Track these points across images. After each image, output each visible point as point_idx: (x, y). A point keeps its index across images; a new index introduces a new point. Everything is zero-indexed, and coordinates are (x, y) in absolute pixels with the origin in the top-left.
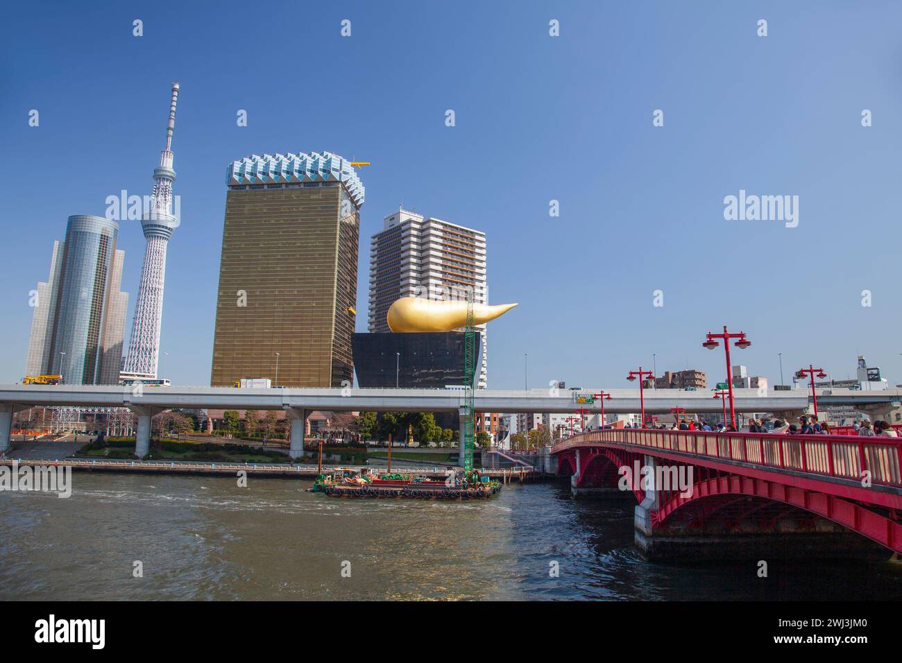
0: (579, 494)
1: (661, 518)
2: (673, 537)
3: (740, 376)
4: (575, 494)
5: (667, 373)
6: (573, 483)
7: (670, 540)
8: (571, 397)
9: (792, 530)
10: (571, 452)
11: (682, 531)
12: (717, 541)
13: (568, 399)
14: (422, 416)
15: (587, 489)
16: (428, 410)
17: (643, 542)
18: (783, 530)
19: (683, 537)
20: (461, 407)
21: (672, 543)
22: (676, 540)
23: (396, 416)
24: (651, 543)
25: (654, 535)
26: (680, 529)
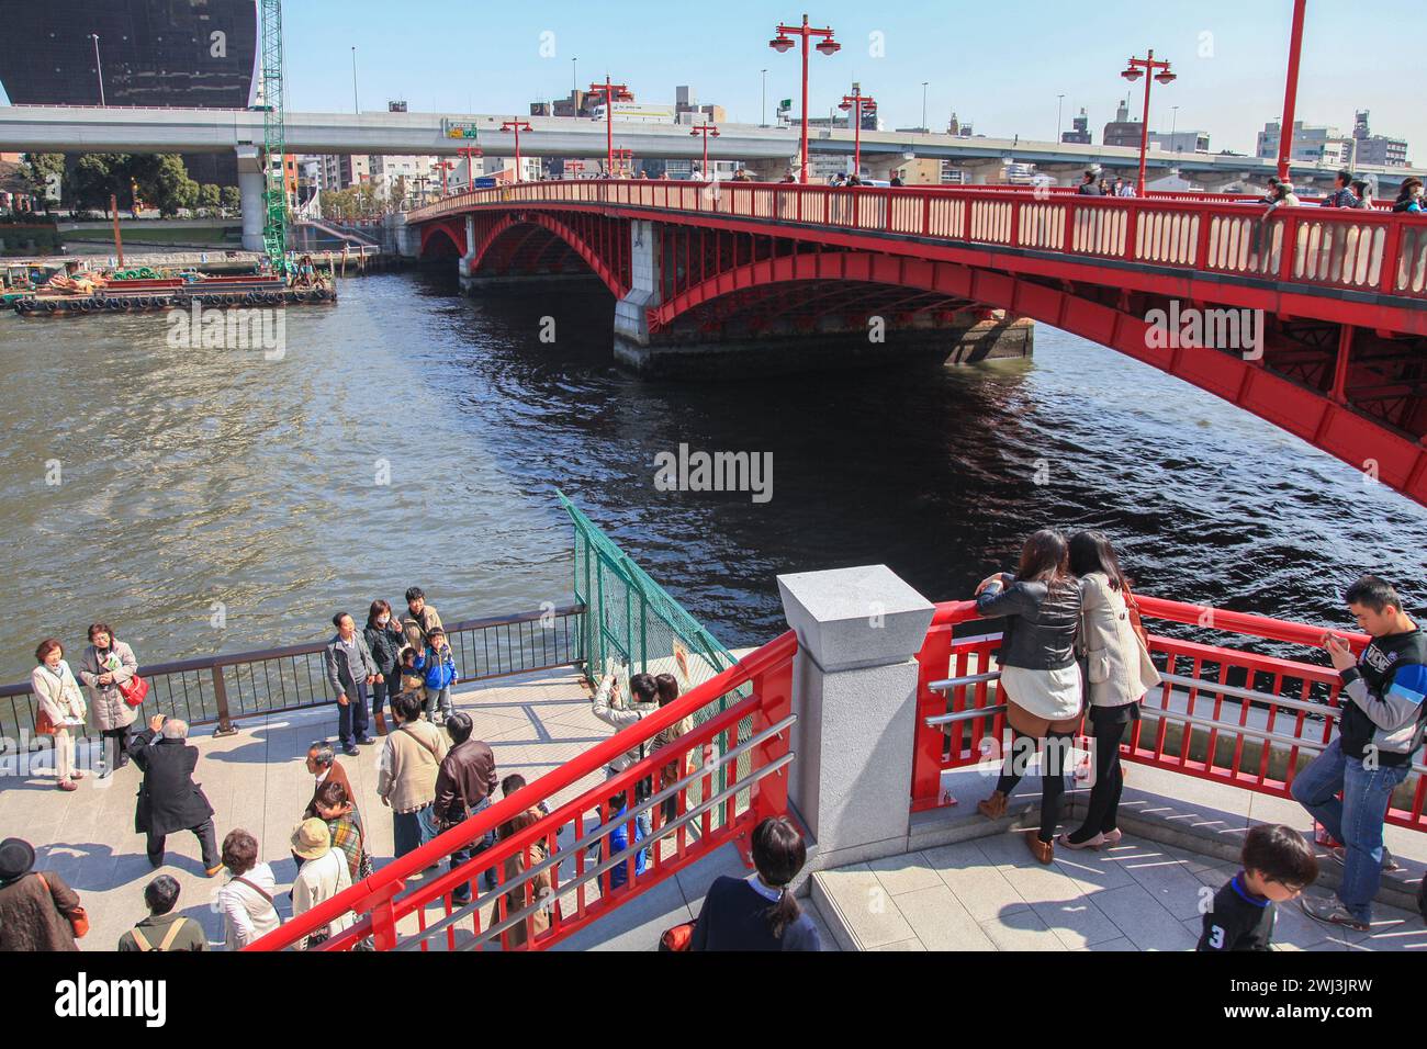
0: (475, 288)
1: (665, 318)
2: (679, 346)
3: (687, 103)
4: (467, 287)
5: (574, 93)
6: (463, 268)
7: (674, 350)
8: (439, 127)
9: (837, 330)
10: (455, 221)
11: (691, 336)
12: (739, 348)
13: (432, 130)
14: (161, 160)
15: (489, 279)
16: (170, 150)
17: (635, 356)
18: (825, 330)
19: (693, 344)
20: (240, 143)
21: (677, 354)
22: (683, 351)
23: (105, 161)
24: (647, 356)
25: (653, 344)
26: (688, 334)
